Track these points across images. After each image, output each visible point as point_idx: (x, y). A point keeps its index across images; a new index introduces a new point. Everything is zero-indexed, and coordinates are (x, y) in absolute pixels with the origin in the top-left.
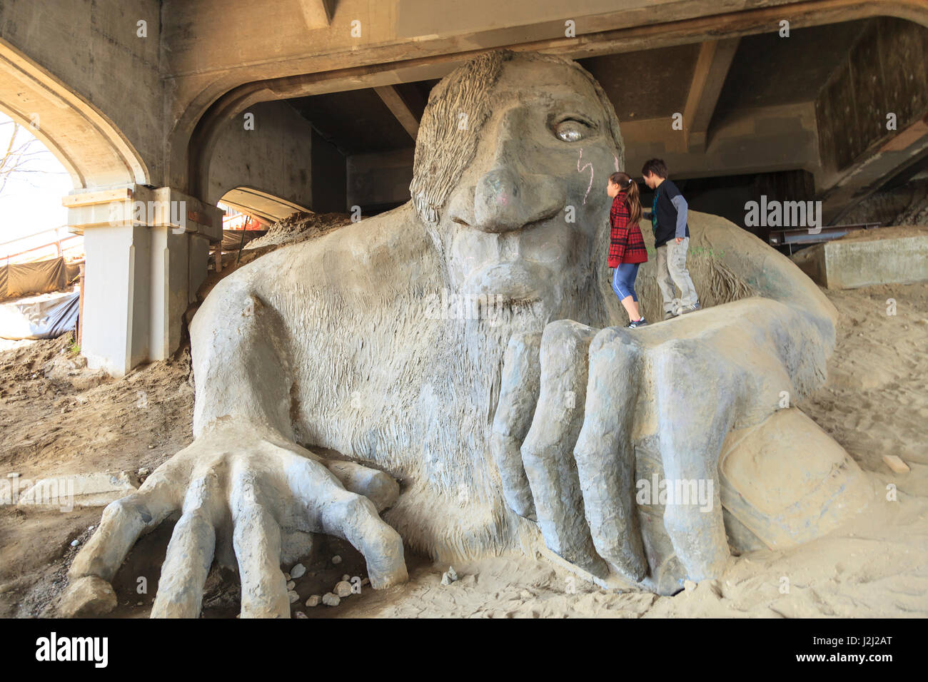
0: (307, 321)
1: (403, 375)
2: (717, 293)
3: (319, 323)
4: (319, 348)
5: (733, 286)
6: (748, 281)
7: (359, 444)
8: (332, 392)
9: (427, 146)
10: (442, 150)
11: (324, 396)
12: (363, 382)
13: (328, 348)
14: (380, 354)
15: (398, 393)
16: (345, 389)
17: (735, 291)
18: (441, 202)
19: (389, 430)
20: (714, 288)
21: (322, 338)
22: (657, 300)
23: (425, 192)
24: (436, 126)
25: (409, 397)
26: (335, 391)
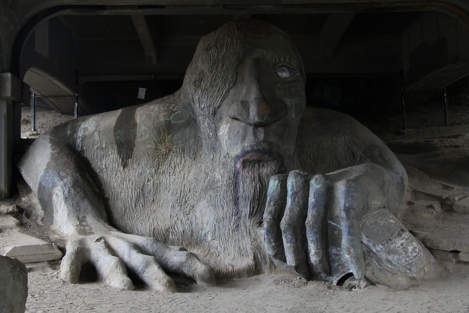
0: (108, 164)
1: (180, 198)
2: (348, 159)
3: (117, 166)
4: (119, 182)
5: (357, 156)
6: (364, 153)
7: (158, 236)
8: (132, 208)
9: (206, 72)
10: (216, 76)
11: (127, 210)
12: (150, 202)
13: (125, 181)
14: (160, 186)
15: (179, 208)
16: (140, 206)
17: (357, 159)
18: (218, 105)
19: (178, 227)
20: (347, 156)
21: (120, 175)
22: (317, 161)
23: (207, 99)
24: (212, 62)
25: (187, 210)
26: (134, 207)
